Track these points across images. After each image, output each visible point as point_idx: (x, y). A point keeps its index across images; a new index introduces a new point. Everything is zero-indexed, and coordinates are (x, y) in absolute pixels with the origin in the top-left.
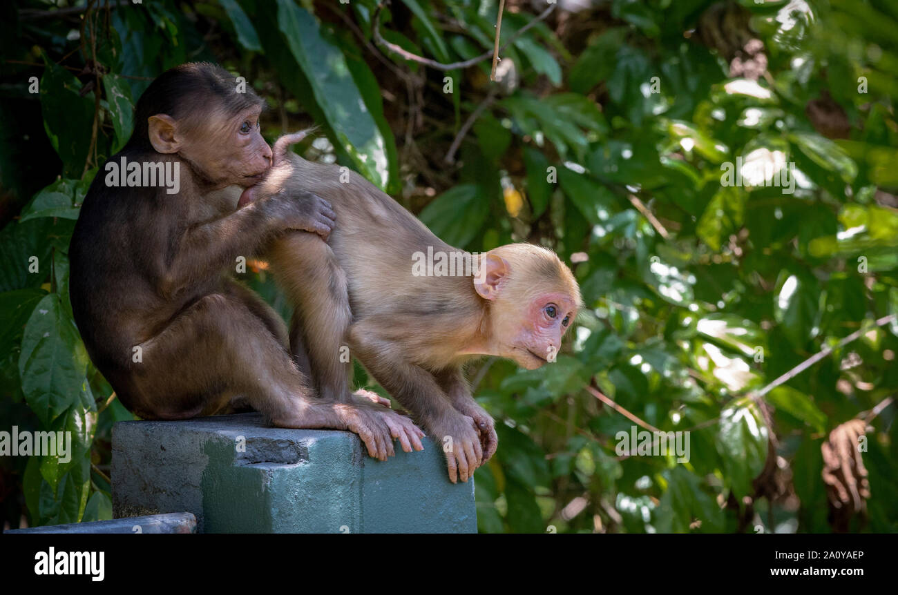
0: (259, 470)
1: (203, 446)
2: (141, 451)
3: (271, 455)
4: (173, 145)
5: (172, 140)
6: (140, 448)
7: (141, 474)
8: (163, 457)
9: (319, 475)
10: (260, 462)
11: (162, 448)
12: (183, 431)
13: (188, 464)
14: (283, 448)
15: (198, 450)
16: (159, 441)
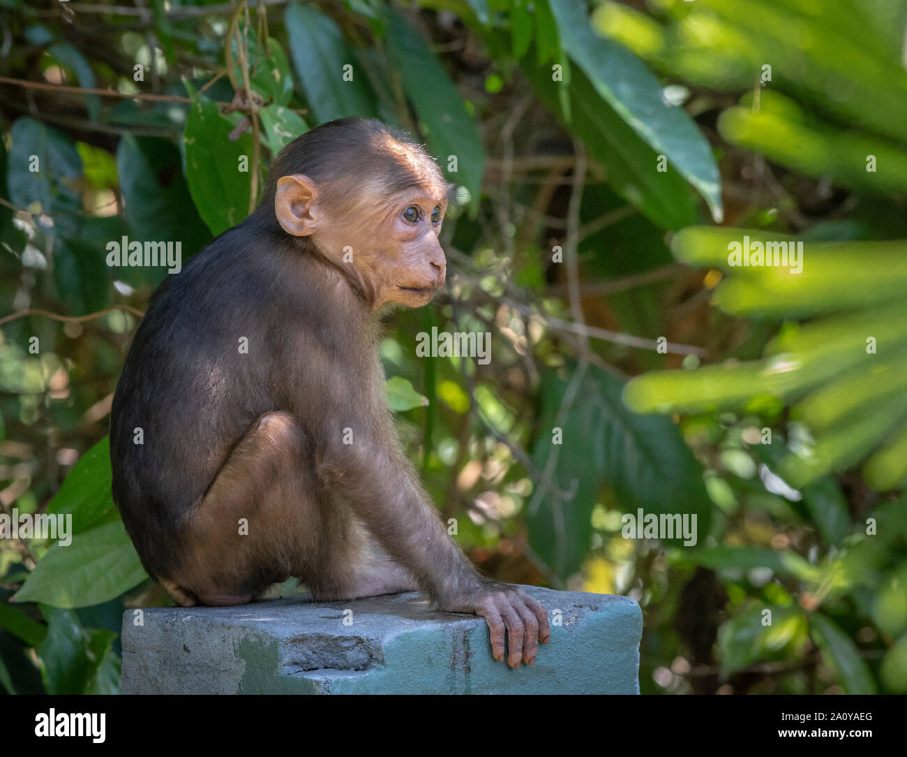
0: (311, 681)
1: (236, 648)
2: (158, 652)
3: (332, 659)
4: (307, 222)
5: (306, 215)
6: (158, 649)
7: (159, 685)
8: (187, 662)
9: (401, 686)
10: (317, 669)
11: (186, 649)
12: (212, 625)
13: (219, 672)
14: (348, 648)
15: (232, 652)
16: (181, 638)
